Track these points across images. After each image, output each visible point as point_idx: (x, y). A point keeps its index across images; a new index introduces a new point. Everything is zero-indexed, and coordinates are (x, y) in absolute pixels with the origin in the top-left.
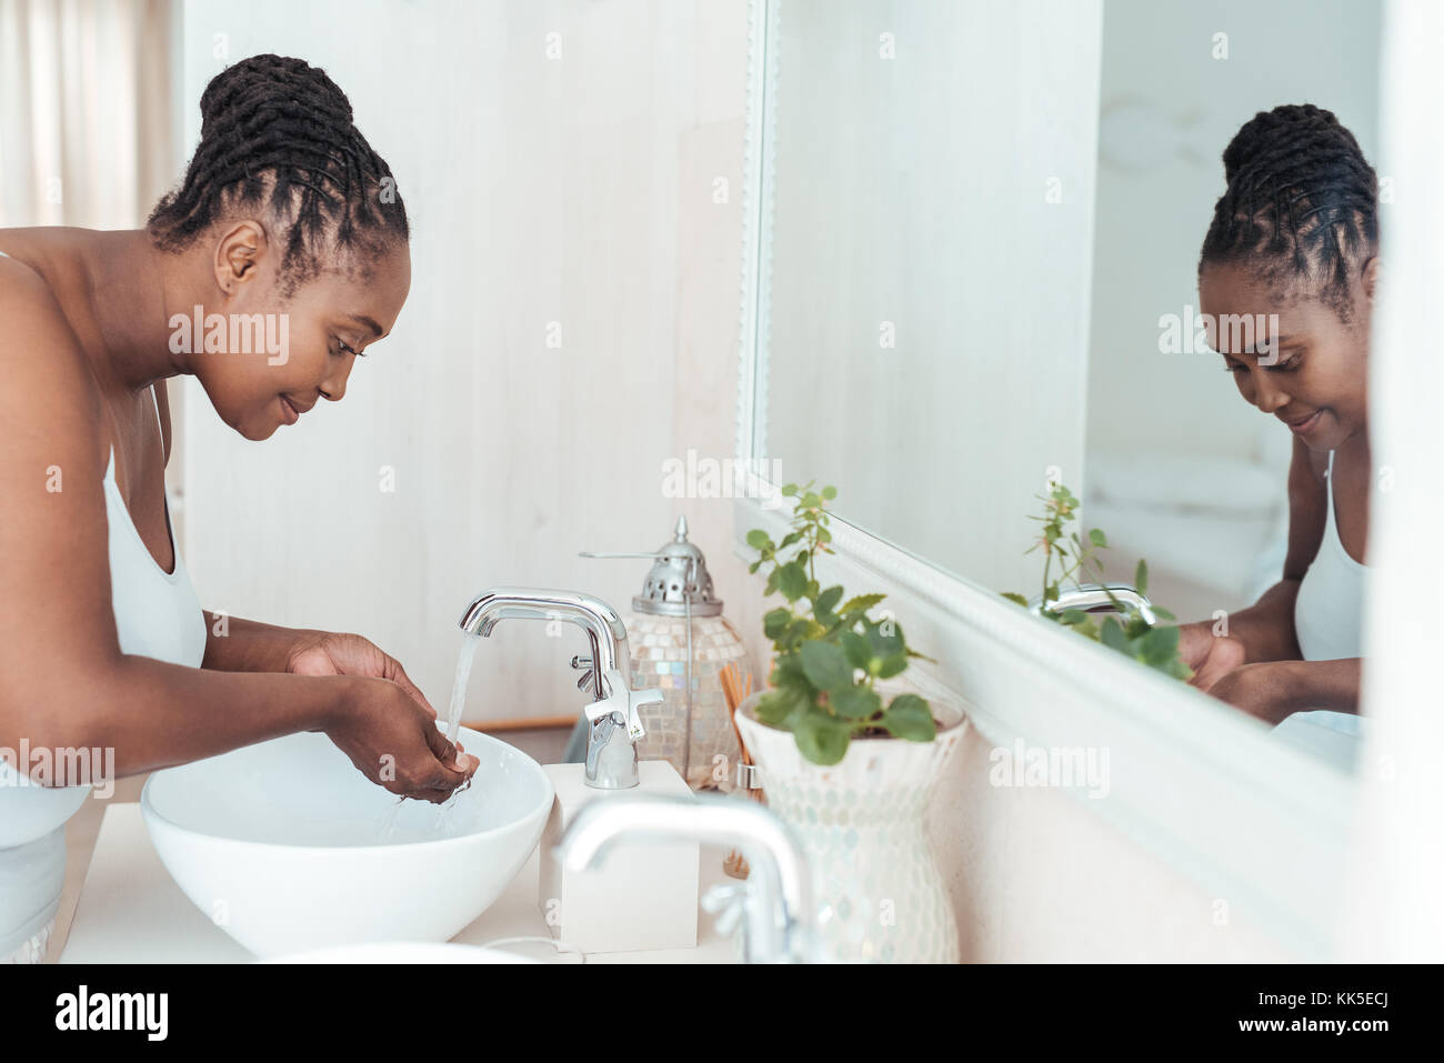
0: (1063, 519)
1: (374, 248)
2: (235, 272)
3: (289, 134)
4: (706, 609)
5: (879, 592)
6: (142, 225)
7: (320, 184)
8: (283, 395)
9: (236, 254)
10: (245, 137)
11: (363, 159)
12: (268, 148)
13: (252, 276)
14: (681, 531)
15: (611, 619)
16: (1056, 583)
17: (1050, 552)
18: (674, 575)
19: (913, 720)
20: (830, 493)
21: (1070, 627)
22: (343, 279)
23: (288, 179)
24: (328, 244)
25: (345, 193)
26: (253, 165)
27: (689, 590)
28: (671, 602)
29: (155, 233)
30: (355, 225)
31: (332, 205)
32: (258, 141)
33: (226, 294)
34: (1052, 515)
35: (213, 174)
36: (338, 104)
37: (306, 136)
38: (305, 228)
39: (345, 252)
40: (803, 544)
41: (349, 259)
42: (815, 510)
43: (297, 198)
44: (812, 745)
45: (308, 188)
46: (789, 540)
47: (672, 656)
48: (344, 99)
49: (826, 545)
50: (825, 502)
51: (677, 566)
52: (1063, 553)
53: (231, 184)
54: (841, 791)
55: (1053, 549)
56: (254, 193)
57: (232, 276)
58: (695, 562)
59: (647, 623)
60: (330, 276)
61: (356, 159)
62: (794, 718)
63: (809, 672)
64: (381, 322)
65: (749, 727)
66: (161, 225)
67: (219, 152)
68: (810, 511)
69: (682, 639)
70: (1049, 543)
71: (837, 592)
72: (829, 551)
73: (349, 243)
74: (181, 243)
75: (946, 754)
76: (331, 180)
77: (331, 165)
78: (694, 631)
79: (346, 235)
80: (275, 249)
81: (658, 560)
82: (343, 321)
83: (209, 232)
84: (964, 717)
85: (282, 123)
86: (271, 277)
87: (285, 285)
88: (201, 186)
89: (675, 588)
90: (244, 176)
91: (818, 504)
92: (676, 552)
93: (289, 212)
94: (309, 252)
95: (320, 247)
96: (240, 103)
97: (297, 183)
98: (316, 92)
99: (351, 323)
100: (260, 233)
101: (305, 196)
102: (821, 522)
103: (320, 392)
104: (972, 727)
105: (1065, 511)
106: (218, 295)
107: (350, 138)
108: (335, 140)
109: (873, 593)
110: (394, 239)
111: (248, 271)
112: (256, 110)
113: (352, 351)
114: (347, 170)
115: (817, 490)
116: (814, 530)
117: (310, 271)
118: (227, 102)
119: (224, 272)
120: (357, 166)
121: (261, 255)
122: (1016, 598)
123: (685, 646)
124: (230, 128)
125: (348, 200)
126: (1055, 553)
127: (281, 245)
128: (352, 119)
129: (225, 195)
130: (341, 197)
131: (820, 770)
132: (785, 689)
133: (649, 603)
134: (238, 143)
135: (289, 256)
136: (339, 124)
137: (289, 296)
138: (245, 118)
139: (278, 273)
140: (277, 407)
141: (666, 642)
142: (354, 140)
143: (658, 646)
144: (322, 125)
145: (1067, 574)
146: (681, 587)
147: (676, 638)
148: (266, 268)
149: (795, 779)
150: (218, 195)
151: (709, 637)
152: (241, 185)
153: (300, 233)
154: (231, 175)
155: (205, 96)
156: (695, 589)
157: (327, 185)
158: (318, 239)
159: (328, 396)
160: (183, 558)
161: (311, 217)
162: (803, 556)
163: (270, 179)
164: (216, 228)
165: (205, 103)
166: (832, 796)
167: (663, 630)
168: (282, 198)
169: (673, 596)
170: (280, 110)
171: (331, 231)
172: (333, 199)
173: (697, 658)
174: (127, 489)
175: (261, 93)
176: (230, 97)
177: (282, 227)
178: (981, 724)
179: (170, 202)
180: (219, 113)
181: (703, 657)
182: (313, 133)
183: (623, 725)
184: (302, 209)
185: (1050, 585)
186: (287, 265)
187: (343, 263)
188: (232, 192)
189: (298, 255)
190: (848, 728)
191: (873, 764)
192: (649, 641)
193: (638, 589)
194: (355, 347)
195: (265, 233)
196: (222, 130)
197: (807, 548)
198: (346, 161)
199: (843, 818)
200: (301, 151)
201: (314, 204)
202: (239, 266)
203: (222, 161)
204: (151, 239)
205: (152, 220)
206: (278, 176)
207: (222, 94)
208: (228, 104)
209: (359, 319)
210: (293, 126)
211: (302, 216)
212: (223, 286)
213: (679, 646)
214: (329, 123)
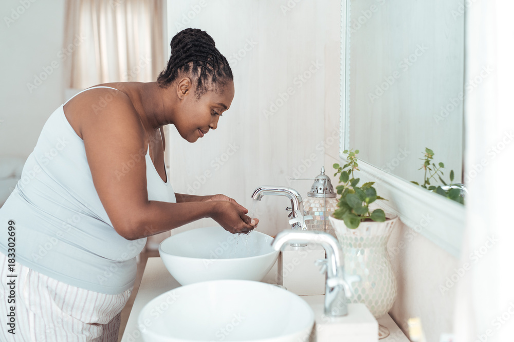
0: (429, 159)
1: (223, 83)
2: (183, 93)
3: (196, 51)
4: (331, 195)
5: (373, 181)
6: (156, 80)
7: (206, 65)
8: (199, 128)
9: (183, 88)
10: (184, 53)
11: (218, 57)
12: (191, 55)
13: (188, 94)
14: (323, 171)
15: (297, 195)
16: (428, 179)
17: (426, 169)
18: (321, 185)
19: (379, 216)
20: (357, 152)
21: (432, 191)
22: (214, 93)
23: (197, 64)
24: (209, 83)
25: (213, 67)
26: (186, 61)
27: (325, 189)
28: (320, 193)
29: (159, 83)
30: (217, 76)
31: (210, 71)
32: (188, 54)
33: (181, 100)
34: (426, 158)
35: (175, 65)
36: (211, 41)
37: (201, 52)
38: (202, 78)
39: (214, 84)
40: (350, 167)
41: (216, 87)
42: (353, 157)
43: (199, 70)
44: (349, 223)
45: (203, 67)
46: (345, 166)
47: (319, 210)
48: (212, 40)
49: (357, 168)
50: (356, 154)
51: (321, 182)
52: (430, 169)
53: (180, 67)
54: (359, 237)
55: (427, 168)
56: (187, 69)
57: (182, 94)
58: (326, 181)
59: (312, 200)
60: (210, 92)
61: (216, 57)
62: (344, 216)
63: (348, 203)
64: (226, 105)
65: (332, 220)
66: (160, 80)
67: (176, 58)
68: (351, 157)
69: (323, 205)
70: (426, 167)
71: (358, 180)
72: (358, 169)
73: (215, 82)
74: (167, 86)
75: (391, 227)
76: (209, 64)
77: (209, 59)
78: (326, 202)
79: (214, 80)
80: (194, 85)
81: (315, 180)
82: (215, 105)
83: (175, 82)
84: (397, 216)
85: (194, 48)
86: (193, 93)
87: (197, 95)
88: (172, 68)
89: (321, 189)
90: (184, 65)
91: (353, 155)
92: (321, 178)
93: (198, 74)
94: (204, 85)
95: (207, 83)
96: (182, 43)
97: (199, 65)
98: (203, 38)
99: (217, 105)
100: (189, 81)
101: (202, 69)
102: (355, 161)
103: (210, 127)
104: (399, 219)
105: (430, 156)
106: (178, 100)
107: (214, 51)
108: (210, 52)
109: (371, 182)
110: (229, 80)
111: (187, 92)
112: (186, 45)
113: (218, 114)
114: (213, 61)
115: (353, 151)
116: (353, 163)
117: (204, 91)
118: (178, 43)
119: (180, 93)
120: (216, 59)
121: (190, 87)
122: (416, 183)
123: (324, 207)
124: (179, 51)
125: (214, 69)
126: (428, 169)
127: (196, 84)
128: (215, 45)
129: (179, 71)
130: (212, 69)
131: (352, 230)
132: (342, 208)
133: (312, 195)
134: (182, 55)
135: (198, 87)
136: (211, 47)
137: (199, 99)
138: (183, 48)
139: (195, 92)
140: (197, 132)
141: (318, 205)
142: (216, 52)
143: (315, 207)
144: (206, 48)
145: (432, 176)
146: (322, 189)
147: (321, 204)
148: (192, 91)
149: (345, 234)
150: (177, 70)
151: (332, 204)
152: (183, 67)
153: (201, 80)
154: (180, 64)
155: (172, 42)
156: (327, 189)
157: (208, 65)
158: (206, 81)
159: (212, 128)
160: (169, 179)
161: (204, 75)
162: (350, 171)
163: (191, 65)
164: (177, 80)
165: (172, 44)
166: (356, 239)
167: (317, 202)
168: (195, 70)
169: (320, 191)
170: (193, 44)
171: (210, 79)
172: (210, 69)
173: (328, 210)
174: (153, 158)
175: (187, 40)
176: (179, 42)
177: (196, 78)
178: (402, 219)
179: (163, 73)
180: (176, 47)
181: (330, 210)
182: (203, 50)
183: (301, 226)
184: (201, 73)
185: (426, 180)
186: (197, 89)
187: (214, 88)
188: (181, 69)
189: (201, 86)
190: (360, 218)
191: (367, 229)
192: (312, 205)
193: (309, 190)
194: (219, 113)
195: (191, 81)
196: (177, 52)
197: (351, 169)
198: (213, 58)
199: (360, 246)
200: (200, 56)
201: (205, 71)
202: (184, 91)
203: (177, 60)
204: (159, 85)
205: (158, 79)
206: (194, 64)
207: (177, 41)
208: (178, 44)
209: (219, 104)
210: (197, 49)
211: (201, 75)
212: (180, 97)
213: (322, 207)
214: (208, 47)
